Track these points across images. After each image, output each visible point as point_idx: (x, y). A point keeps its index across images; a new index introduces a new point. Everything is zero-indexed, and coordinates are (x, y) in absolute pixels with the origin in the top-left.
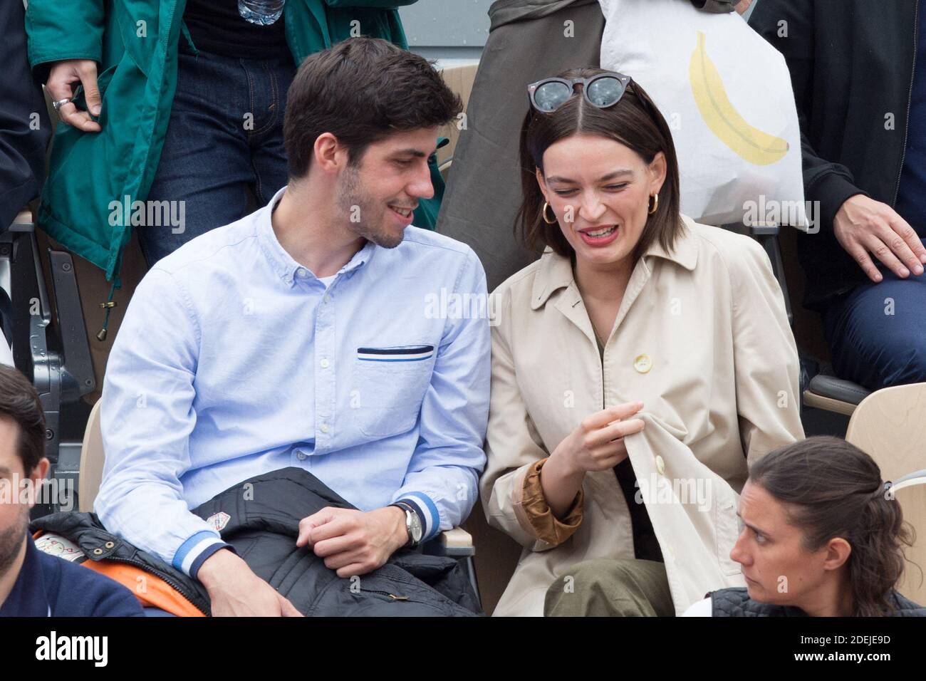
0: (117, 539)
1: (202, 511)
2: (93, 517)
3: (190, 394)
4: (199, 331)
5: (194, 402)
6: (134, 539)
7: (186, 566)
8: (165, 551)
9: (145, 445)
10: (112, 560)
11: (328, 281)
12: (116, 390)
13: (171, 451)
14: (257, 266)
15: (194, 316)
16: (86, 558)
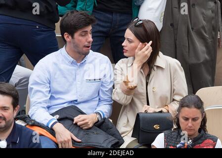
0: (34, 120)
1: (53, 115)
2: (29, 116)
3: (49, 89)
4: (50, 75)
5: (50, 91)
6: (38, 121)
7: (50, 126)
8: (45, 123)
9: (39, 101)
10: (33, 125)
11: (78, 64)
12: (32, 89)
13: (45, 102)
14: (63, 60)
15: (49, 72)
16: (27, 125)
